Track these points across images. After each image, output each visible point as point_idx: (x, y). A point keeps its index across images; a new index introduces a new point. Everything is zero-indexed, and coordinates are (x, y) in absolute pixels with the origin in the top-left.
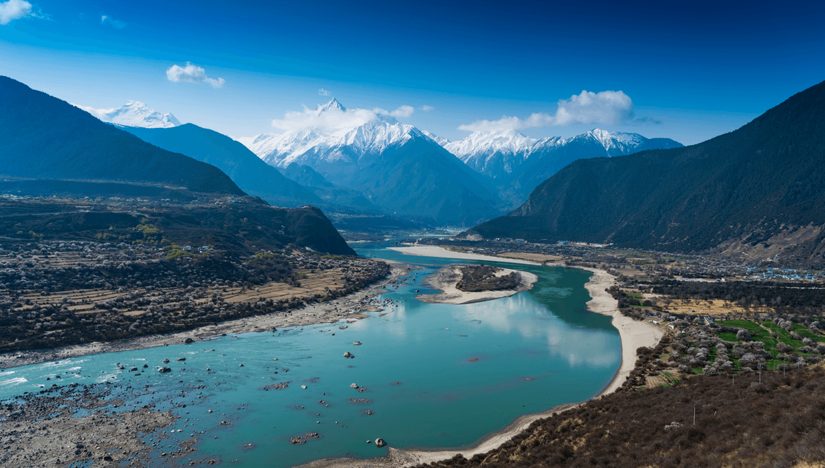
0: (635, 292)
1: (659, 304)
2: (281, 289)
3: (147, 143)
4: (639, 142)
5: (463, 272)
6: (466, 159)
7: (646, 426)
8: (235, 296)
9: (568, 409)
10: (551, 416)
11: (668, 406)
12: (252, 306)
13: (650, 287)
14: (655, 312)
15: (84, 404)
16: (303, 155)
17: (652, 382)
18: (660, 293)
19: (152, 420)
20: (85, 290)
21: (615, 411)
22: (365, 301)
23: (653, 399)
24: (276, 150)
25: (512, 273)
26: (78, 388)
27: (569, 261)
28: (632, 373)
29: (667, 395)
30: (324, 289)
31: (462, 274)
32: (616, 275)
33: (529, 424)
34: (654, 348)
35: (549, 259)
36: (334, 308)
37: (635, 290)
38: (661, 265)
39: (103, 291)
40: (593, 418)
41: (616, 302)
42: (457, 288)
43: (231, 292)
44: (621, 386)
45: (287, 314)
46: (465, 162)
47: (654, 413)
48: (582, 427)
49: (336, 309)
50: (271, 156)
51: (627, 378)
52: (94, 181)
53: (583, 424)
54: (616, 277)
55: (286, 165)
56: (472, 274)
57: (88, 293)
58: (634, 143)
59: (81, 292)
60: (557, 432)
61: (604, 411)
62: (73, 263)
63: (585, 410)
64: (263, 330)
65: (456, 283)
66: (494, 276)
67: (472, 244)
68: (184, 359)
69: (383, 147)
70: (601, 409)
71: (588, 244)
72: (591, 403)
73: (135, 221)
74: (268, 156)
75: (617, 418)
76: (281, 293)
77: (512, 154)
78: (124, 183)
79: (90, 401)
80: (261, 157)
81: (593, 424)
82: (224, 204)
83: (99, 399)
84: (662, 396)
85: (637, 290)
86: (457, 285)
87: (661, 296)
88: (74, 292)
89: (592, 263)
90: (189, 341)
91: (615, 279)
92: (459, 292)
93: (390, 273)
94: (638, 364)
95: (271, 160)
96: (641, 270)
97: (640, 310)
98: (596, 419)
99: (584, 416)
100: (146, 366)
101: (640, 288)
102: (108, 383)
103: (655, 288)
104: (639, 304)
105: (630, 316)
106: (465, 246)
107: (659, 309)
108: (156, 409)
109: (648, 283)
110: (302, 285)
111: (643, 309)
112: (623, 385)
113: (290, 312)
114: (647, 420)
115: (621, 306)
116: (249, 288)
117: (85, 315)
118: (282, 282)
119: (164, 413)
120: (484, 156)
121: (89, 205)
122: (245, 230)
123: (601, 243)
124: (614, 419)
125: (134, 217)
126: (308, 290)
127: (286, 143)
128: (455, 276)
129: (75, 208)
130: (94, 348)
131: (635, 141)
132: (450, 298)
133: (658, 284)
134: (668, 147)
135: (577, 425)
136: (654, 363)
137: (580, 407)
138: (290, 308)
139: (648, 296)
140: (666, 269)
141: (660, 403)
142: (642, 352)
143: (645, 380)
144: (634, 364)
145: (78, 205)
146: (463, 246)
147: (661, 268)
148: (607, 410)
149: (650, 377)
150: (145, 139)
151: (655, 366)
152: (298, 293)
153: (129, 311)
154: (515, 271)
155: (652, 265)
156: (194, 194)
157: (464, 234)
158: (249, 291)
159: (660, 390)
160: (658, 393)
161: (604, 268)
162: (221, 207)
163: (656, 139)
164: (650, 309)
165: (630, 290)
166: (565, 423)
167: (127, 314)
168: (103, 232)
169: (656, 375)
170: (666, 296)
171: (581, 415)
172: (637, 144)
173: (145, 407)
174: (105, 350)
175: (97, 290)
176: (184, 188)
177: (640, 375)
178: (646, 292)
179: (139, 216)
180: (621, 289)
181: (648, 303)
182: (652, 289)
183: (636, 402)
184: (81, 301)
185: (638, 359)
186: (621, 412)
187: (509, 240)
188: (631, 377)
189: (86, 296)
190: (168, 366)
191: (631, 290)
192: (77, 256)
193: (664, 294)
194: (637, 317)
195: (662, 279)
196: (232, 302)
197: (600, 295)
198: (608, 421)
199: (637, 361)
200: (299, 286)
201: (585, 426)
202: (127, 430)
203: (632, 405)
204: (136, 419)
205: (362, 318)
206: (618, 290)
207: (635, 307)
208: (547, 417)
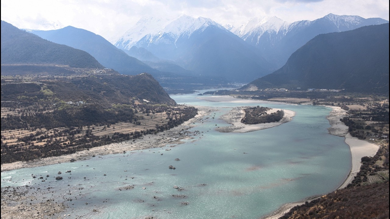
0: (360, 121)
1: (376, 128)
2: (128, 127)
3: (44, 40)
4: (359, 21)
5: (246, 112)
6: (245, 38)
7: (365, 210)
8: (99, 131)
9: (315, 199)
10: (304, 203)
11: (381, 196)
12: (111, 138)
13: (370, 117)
14: (374, 133)
15: (14, 198)
16: (140, 41)
17: (372, 179)
18: (376, 120)
19: (53, 209)
20: (12, 131)
21: (345, 200)
22: (182, 132)
23: (371, 191)
24: (122, 39)
25: (278, 111)
26: (10, 189)
27: (316, 101)
28: (358, 174)
29: (381, 189)
30: (155, 126)
31: (245, 113)
32: (347, 110)
33: (290, 209)
34: (373, 157)
35: (302, 101)
36: (162, 138)
37: (360, 119)
38: (377, 102)
39: (22, 131)
40: (331, 205)
41: (347, 128)
42: (241, 122)
43: (97, 130)
44: (351, 183)
45: (133, 142)
46: (245, 40)
47: (371, 201)
48: (323, 212)
49: (163, 138)
50: (119, 43)
51: (355, 177)
52: (15, 65)
53: (324, 209)
54: (347, 111)
55: (130, 47)
56: (251, 113)
57: (14, 132)
58: (356, 22)
59: (10, 132)
60: (306, 215)
61: (338, 201)
62: (5, 115)
63: (325, 200)
64: (118, 153)
65: (241, 119)
66: (266, 113)
67: (252, 93)
68: (70, 172)
69: (191, 32)
70: (335, 199)
71: (328, 90)
72: (329, 195)
73: (39, 87)
74: (118, 43)
75: (346, 205)
76: (128, 129)
77: (275, 32)
78: (32, 65)
79: (17, 197)
80: (113, 44)
81: (330, 209)
82: (91, 75)
83: (21, 195)
84: (376, 189)
85: (361, 119)
86: (242, 120)
87: (377, 122)
88: (6, 132)
89: (331, 103)
90: (72, 161)
91: (347, 113)
92: (243, 125)
93: (197, 114)
94: (362, 168)
95: (120, 45)
96: (364, 106)
97: (363, 132)
98: (332, 206)
99: (325, 204)
100: (48, 176)
101: (363, 118)
102: (27, 186)
103: (373, 117)
104: (363, 128)
105: (357, 136)
106: (247, 94)
107: (376, 132)
108: (55, 202)
109: (368, 114)
110: (141, 123)
111: (365, 132)
112: (352, 182)
113: (133, 141)
114: (366, 205)
115: (350, 130)
116: (108, 127)
117: (12, 145)
118: (128, 122)
119: (59, 204)
120: (257, 35)
121: (12, 79)
122: (105, 90)
123: (336, 89)
124: (344, 206)
125: (38, 85)
126: (145, 127)
127: (129, 34)
128: (240, 114)
129: (5, 81)
130: (18, 165)
131: (357, 21)
132: (238, 129)
133: (376, 114)
134: (379, 23)
135: (320, 210)
136: (373, 167)
137: (322, 198)
138: (134, 138)
139: (368, 123)
140: (380, 105)
141: (375, 194)
142: (365, 160)
143: (367, 178)
144: (359, 168)
145: (6, 79)
146: (245, 94)
147: (377, 104)
148: (340, 199)
149: (371, 177)
150: (44, 37)
151: (374, 169)
152: (139, 129)
153: (37, 142)
154: (280, 110)
155: (371, 102)
156: (73, 69)
157: (245, 87)
158: (108, 129)
159: (376, 185)
160: (374, 188)
161: (339, 105)
162: (89, 77)
163: (371, 18)
164: (370, 131)
165: (356, 119)
166: (312, 208)
167: (35, 144)
168: (21, 95)
169: (374, 174)
170: (381, 122)
171: (322, 203)
172: (358, 23)
173: (48, 201)
174: (24, 166)
175: (18, 131)
176: (67, 66)
177: (363, 175)
178: (367, 120)
179: (41, 85)
180: (350, 119)
181: (368, 128)
182: (371, 118)
183: (359, 194)
184: (10, 137)
185: (362, 165)
186: (349, 201)
187: (275, 90)
188: (357, 176)
189: (13, 134)
190: (60, 176)
191: (358, 119)
192: (7, 110)
193: (379, 121)
194: (361, 138)
195: (378, 111)
196: (98, 135)
197: (336, 124)
198: (340, 207)
199: (362, 166)
200: (139, 124)
201: (325, 210)
202: (38, 214)
203: (356, 196)
204: (44, 207)
205: (180, 144)
206: (349, 120)
207: (360, 130)
208: (302, 204)
